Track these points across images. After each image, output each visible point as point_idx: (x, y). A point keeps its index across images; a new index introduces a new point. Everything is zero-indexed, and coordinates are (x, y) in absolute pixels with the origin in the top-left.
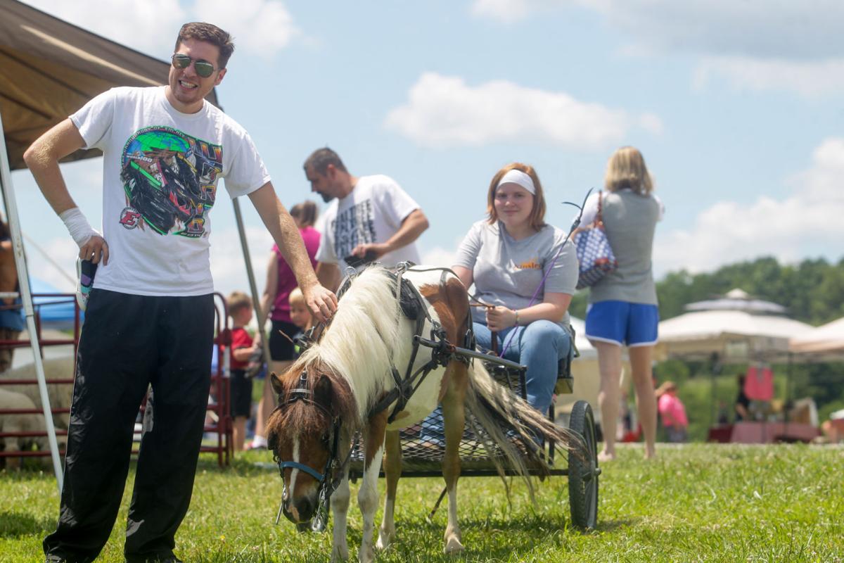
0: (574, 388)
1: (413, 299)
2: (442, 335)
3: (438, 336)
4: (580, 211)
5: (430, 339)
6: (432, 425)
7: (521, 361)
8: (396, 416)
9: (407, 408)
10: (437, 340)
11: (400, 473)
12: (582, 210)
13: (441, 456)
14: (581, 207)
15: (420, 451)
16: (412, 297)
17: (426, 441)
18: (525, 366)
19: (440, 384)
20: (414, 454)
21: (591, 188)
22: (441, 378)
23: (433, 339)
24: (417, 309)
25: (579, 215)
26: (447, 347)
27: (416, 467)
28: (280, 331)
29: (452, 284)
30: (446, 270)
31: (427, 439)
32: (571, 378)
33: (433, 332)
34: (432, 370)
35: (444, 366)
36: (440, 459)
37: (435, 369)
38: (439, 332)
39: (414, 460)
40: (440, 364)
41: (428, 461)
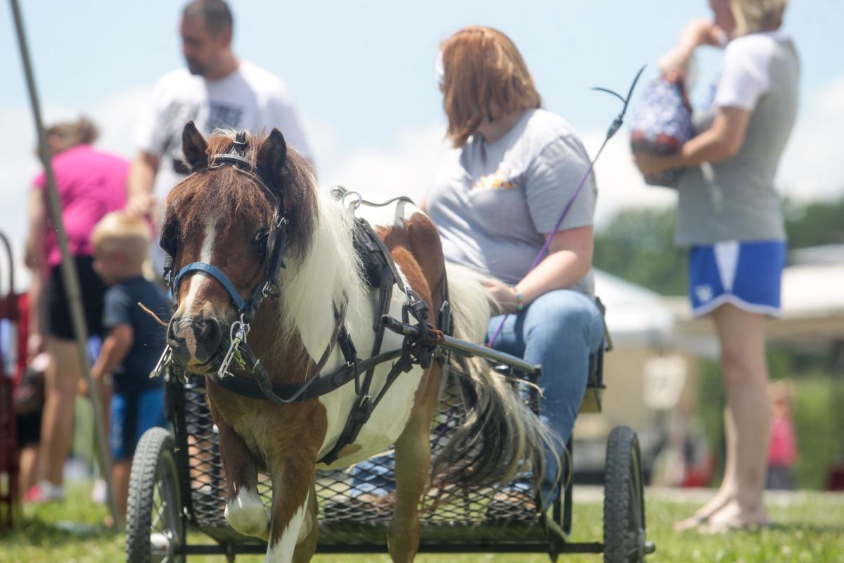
0: (604, 404)
1: (374, 252)
2: (422, 315)
3: (415, 315)
4: (622, 104)
5: (400, 320)
6: (377, 465)
7: (526, 357)
8: (339, 454)
9: (360, 439)
10: (413, 321)
11: (315, 545)
12: (626, 103)
13: (390, 518)
14: (625, 97)
15: (354, 510)
16: (372, 249)
17: (364, 493)
18: (538, 366)
19: (413, 397)
20: (344, 514)
21: (643, 65)
22: (416, 388)
23: (406, 319)
24: (380, 269)
25: (620, 111)
26: (430, 334)
27: (341, 535)
28: (139, 304)
29: (419, 223)
30: (404, 200)
31: (366, 490)
32: (603, 387)
33: (406, 309)
34: (403, 373)
35: (423, 367)
36: (387, 524)
37: (407, 371)
38: (418, 308)
39: (344, 525)
40: (417, 363)
41: (367, 526)
